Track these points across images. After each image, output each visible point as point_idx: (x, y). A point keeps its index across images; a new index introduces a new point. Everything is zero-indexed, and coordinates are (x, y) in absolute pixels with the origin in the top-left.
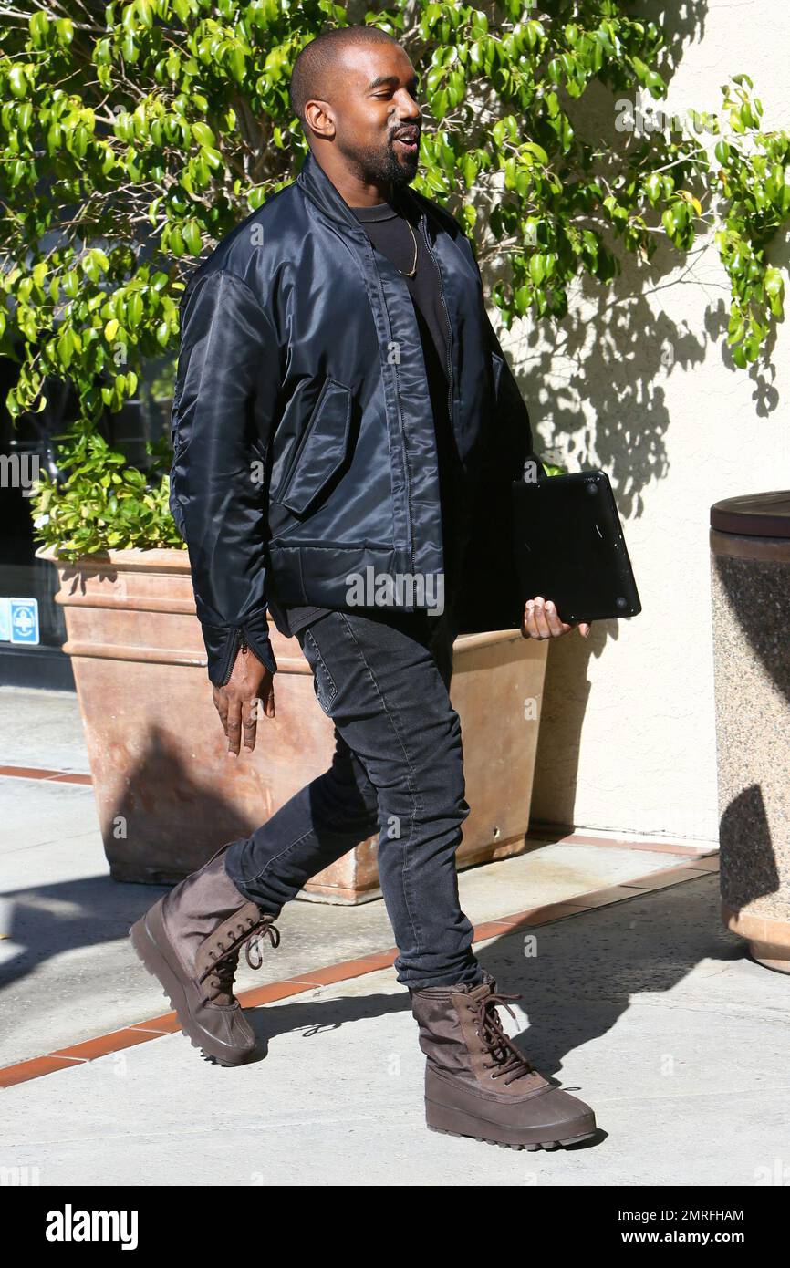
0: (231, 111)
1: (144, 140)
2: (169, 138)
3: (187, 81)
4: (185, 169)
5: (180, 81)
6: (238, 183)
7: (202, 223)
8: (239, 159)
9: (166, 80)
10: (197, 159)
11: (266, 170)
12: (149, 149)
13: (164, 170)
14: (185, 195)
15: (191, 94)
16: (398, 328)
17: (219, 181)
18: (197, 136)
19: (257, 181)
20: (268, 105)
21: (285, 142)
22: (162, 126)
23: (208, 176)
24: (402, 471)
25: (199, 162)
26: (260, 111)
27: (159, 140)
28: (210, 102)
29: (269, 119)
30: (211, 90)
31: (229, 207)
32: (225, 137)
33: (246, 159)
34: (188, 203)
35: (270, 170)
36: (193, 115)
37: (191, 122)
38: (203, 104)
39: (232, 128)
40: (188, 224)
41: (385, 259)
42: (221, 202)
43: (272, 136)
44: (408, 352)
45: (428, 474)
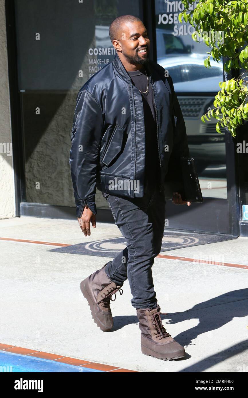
16: (137, 110)
24: (134, 155)
44: (140, 118)
45: (142, 156)
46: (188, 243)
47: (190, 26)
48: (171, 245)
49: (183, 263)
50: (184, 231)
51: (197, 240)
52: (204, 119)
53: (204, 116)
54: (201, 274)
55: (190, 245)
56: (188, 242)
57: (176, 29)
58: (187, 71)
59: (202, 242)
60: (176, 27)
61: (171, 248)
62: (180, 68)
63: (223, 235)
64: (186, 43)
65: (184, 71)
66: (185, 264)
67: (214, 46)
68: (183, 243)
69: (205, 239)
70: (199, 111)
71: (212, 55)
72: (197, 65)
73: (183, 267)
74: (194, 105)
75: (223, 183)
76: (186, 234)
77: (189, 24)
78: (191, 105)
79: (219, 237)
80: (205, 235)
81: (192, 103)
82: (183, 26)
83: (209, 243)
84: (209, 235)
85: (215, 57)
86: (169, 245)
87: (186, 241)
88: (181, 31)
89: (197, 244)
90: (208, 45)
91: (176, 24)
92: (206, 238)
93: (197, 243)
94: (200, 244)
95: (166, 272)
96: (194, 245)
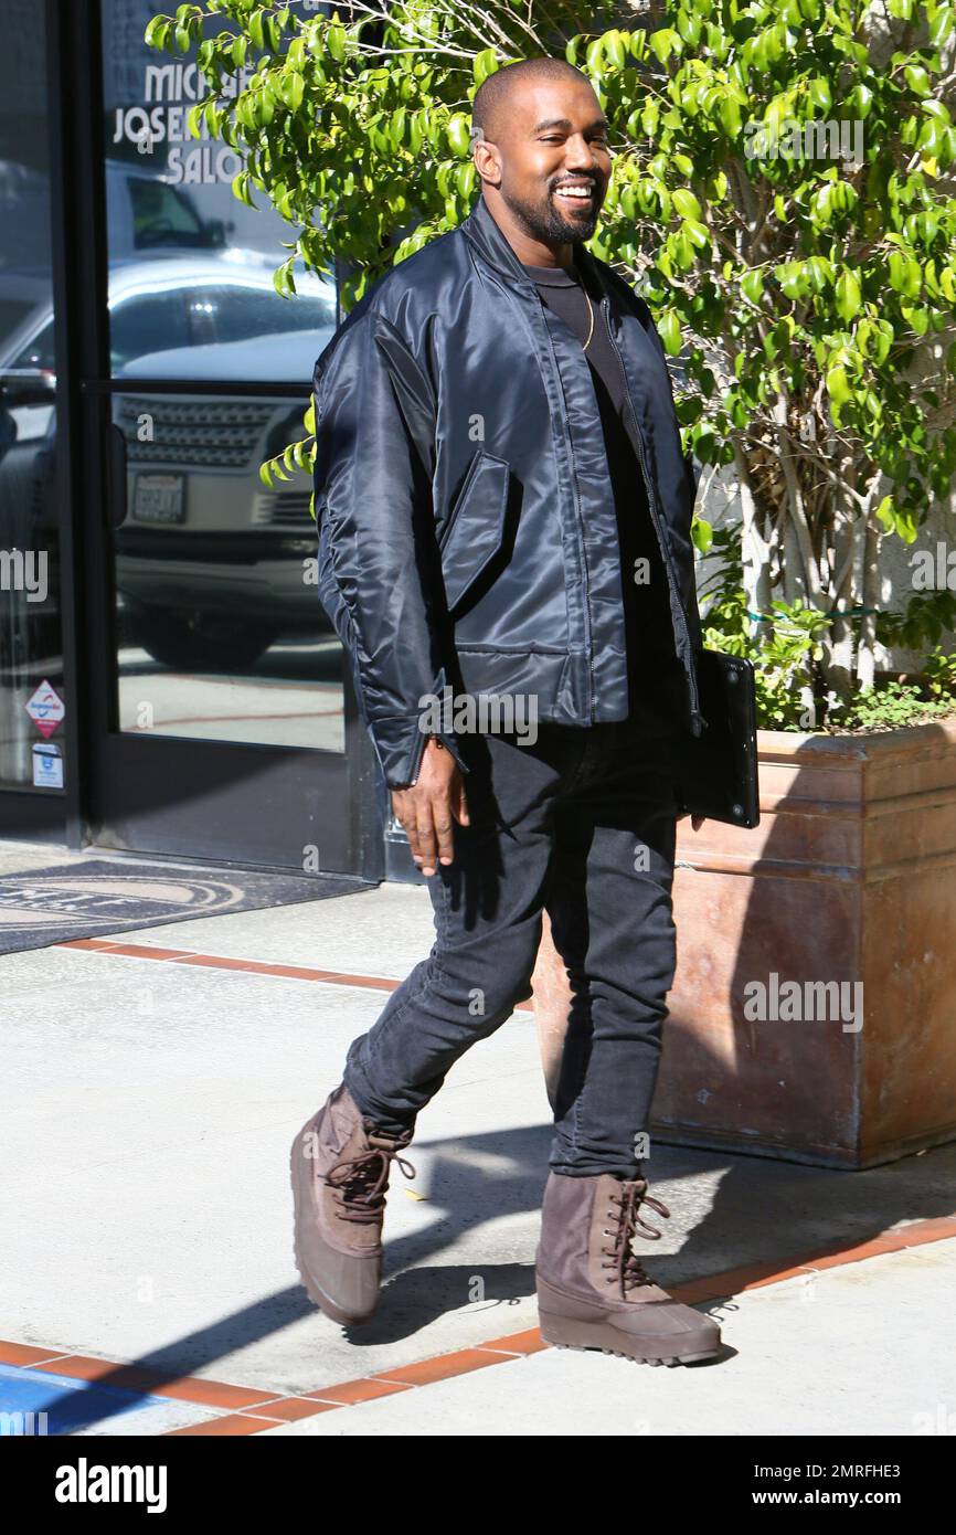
0: (722, 174)
1: (612, 211)
2: (644, 209)
3: (666, 136)
4: (662, 247)
5: (658, 136)
6: (729, 266)
7: (681, 314)
8: (730, 234)
9: (641, 136)
10: (677, 235)
11: (764, 248)
12: (619, 221)
13: (636, 248)
14: (663, 281)
15: (671, 154)
16: (574, 396)
17: (705, 263)
18: (678, 207)
19: (753, 263)
20: (767, 167)
21: (789, 214)
22: (635, 194)
23: (692, 257)
24: (578, 563)
25: (680, 239)
26: (758, 175)
27: (632, 212)
28: (695, 162)
29: (769, 186)
30: (697, 149)
31: (717, 296)
32: (713, 207)
33: (739, 235)
34: (666, 290)
35: (769, 249)
36: (674, 180)
37: (671, 188)
38: (687, 166)
39: (722, 196)
40: (665, 316)
41: (556, 318)
42: (707, 289)
43: (772, 207)
44: (585, 426)
45: (608, 566)
46: (208, 904)
47: (227, 151)
48: (149, 909)
49: (190, 973)
50: (191, 860)
51: (238, 895)
52: (272, 472)
53: (270, 464)
54: (250, 1012)
55: (214, 911)
56: (208, 901)
57: (175, 160)
58: (209, 308)
59: (254, 899)
60: (174, 153)
61: (148, 919)
62: (185, 297)
63: (329, 875)
64: (209, 210)
65: (199, 307)
66: (198, 976)
67: (308, 223)
68: (191, 902)
69: (266, 889)
70: (252, 446)
71: (302, 254)
72: (247, 288)
73: (190, 986)
74: (234, 426)
75: (331, 699)
76: (203, 872)
77: (224, 143)
78: (221, 427)
79: (314, 883)
80: (264, 878)
81: (224, 419)
82: (199, 150)
83: (279, 903)
84: (280, 877)
85: (314, 260)
86: (142, 911)
87: (199, 895)
88: (193, 168)
89: (238, 908)
90: (290, 216)
91: (176, 144)
92: (272, 885)
93: (238, 904)
94: (247, 906)
95: (129, 1002)
96: (229, 909)
